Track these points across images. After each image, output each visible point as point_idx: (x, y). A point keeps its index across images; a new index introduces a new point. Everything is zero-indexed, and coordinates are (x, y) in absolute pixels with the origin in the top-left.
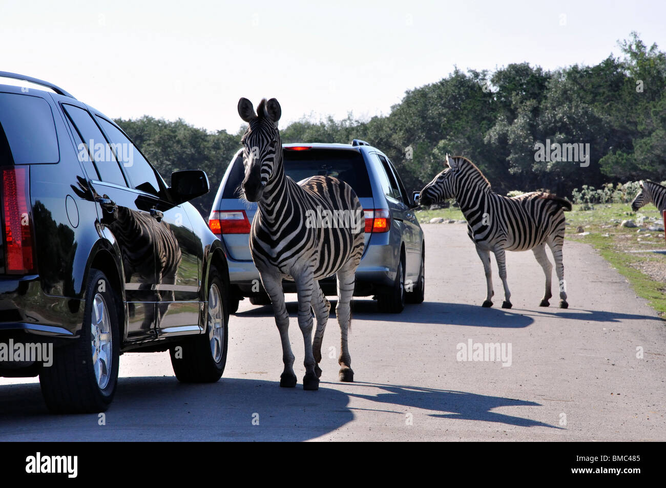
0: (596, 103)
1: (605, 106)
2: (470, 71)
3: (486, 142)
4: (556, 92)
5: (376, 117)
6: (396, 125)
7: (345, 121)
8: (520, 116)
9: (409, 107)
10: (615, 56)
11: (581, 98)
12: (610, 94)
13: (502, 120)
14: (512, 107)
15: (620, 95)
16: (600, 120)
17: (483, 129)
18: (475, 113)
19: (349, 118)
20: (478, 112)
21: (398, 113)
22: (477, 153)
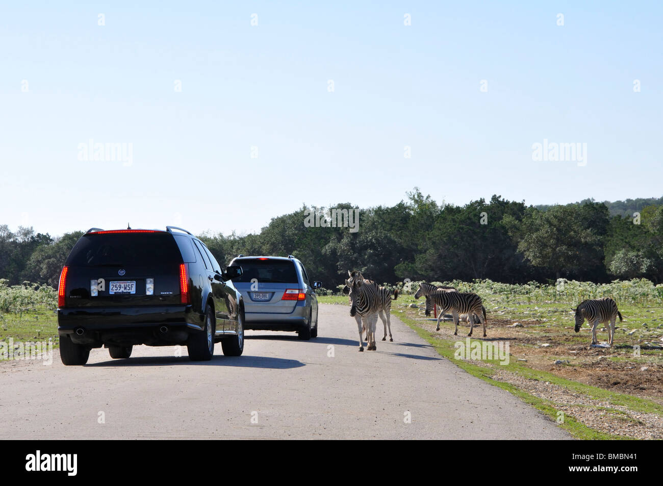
0: (392, 231)
1: (398, 233)
2: (313, 207)
3: (323, 254)
4: (368, 223)
5: (251, 234)
6: (265, 240)
7: (230, 236)
8: (345, 237)
9: (273, 229)
10: (405, 202)
11: (383, 227)
12: (401, 225)
13: (334, 240)
14: (340, 231)
15: (407, 226)
16: (395, 242)
17: (322, 245)
18: (317, 234)
19: (233, 235)
20: (319, 234)
21: (266, 232)
22: (317, 260)
